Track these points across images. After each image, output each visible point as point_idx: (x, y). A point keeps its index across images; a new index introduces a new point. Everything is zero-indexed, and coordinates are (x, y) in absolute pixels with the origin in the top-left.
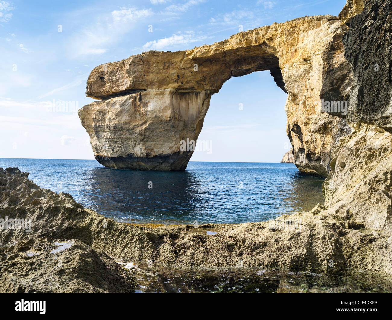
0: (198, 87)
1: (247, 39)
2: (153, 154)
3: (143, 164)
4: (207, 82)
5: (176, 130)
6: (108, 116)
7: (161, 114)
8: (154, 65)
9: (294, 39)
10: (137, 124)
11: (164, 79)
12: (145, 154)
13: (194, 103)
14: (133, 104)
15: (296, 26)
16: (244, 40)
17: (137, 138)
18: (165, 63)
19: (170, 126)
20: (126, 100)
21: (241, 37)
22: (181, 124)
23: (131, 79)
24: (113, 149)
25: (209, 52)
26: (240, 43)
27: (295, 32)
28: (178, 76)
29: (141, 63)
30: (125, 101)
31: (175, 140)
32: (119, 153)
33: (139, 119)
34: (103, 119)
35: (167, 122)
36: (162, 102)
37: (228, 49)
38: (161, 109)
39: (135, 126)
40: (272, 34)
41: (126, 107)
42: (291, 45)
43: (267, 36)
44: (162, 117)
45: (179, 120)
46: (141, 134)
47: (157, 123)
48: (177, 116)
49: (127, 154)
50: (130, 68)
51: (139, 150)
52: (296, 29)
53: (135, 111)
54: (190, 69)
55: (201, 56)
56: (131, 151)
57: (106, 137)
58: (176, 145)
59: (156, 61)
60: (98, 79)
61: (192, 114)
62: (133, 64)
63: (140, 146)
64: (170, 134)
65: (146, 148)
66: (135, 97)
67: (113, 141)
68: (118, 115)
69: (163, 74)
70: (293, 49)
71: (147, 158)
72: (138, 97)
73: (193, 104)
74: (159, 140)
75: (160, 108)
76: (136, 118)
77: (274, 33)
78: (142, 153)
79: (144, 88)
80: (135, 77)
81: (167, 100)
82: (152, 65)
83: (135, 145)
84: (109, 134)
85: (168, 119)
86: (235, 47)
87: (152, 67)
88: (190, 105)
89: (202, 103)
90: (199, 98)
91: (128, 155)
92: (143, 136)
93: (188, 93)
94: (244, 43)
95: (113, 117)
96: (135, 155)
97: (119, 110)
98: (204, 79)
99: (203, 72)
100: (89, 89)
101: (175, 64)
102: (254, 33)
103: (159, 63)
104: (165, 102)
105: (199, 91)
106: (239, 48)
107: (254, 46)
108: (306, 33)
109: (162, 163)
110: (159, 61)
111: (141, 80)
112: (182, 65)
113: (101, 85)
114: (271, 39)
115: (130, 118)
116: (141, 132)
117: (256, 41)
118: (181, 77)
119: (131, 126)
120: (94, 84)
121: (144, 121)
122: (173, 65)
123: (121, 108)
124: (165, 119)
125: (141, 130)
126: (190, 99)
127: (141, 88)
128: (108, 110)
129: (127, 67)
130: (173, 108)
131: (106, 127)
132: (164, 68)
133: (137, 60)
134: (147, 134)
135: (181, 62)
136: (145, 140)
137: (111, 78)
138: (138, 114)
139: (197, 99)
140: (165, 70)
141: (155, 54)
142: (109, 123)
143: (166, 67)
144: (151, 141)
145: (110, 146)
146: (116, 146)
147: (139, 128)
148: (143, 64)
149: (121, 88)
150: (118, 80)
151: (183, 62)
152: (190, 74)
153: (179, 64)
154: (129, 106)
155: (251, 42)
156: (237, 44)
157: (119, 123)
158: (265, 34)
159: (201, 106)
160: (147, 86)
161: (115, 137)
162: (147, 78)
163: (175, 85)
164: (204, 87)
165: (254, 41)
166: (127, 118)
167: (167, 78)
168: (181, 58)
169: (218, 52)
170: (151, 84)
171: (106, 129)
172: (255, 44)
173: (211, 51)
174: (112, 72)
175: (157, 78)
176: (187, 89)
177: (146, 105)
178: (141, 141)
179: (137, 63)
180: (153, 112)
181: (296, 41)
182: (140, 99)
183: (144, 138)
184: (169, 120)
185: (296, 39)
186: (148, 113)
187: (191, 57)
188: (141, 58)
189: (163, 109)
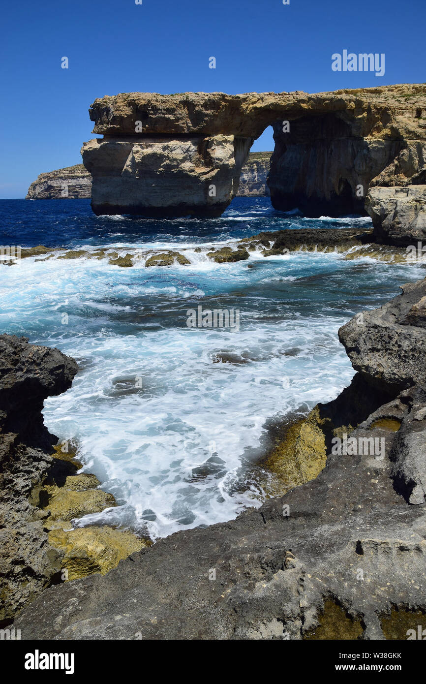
0: (248, 134)
7: (227, 162)
10: (202, 171)
13: (241, 149)
14: (198, 150)
19: (231, 174)
20: (190, 145)
28: (241, 123)
29: (213, 106)
30: (190, 147)
33: (204, 166)
35: (231, 169)
38: (227, 157)
39: (200, 173)
41: (190, 153)
44: (227, 165)
46: (206, 183)
49: (179, 203)
66: (202, 143)
72: (206, 143)
73: (240, 151)
79: (210, 133)
80: (206, 121)
81: (230, 148)
85: (233, 167)
90: (245, 145)
97: (183, 156)
98: (256, 127)
99: (259, 120)
111: (209, 125)
112: (248, 112)
115: (194, 165)
116: (207, 181)
118: (243, 123)
119: (196, 174)
121: (210, 169)
122: (240, 111)
123: (186, 154)
124: (230, 167)
125: (208, 179)
127: (206, 132)
128: (166, 155)
133: (208, 102)
138: (203, 161)
139: (244, 146)
141: (225, 99)
143: (233, 112)
147: (205, 176)
148: (214, 108)
150: (176, 120)
151: (249, 110)
153: (245, 111)
154: (194, 152)
159: (246, 153)
160: (212, 131)
162: (214, 122)
167: (231, 124)
168: (248, 105)
170: (216, 129)
174: (168, 110)
175: (222, 124)
176: (240, 136)
177: (213, 151)
180: (220, 159)
182: (208, 145)
186: (216, 161)
187: (258, 105)
188: (214, 101)
189: (229, 157)
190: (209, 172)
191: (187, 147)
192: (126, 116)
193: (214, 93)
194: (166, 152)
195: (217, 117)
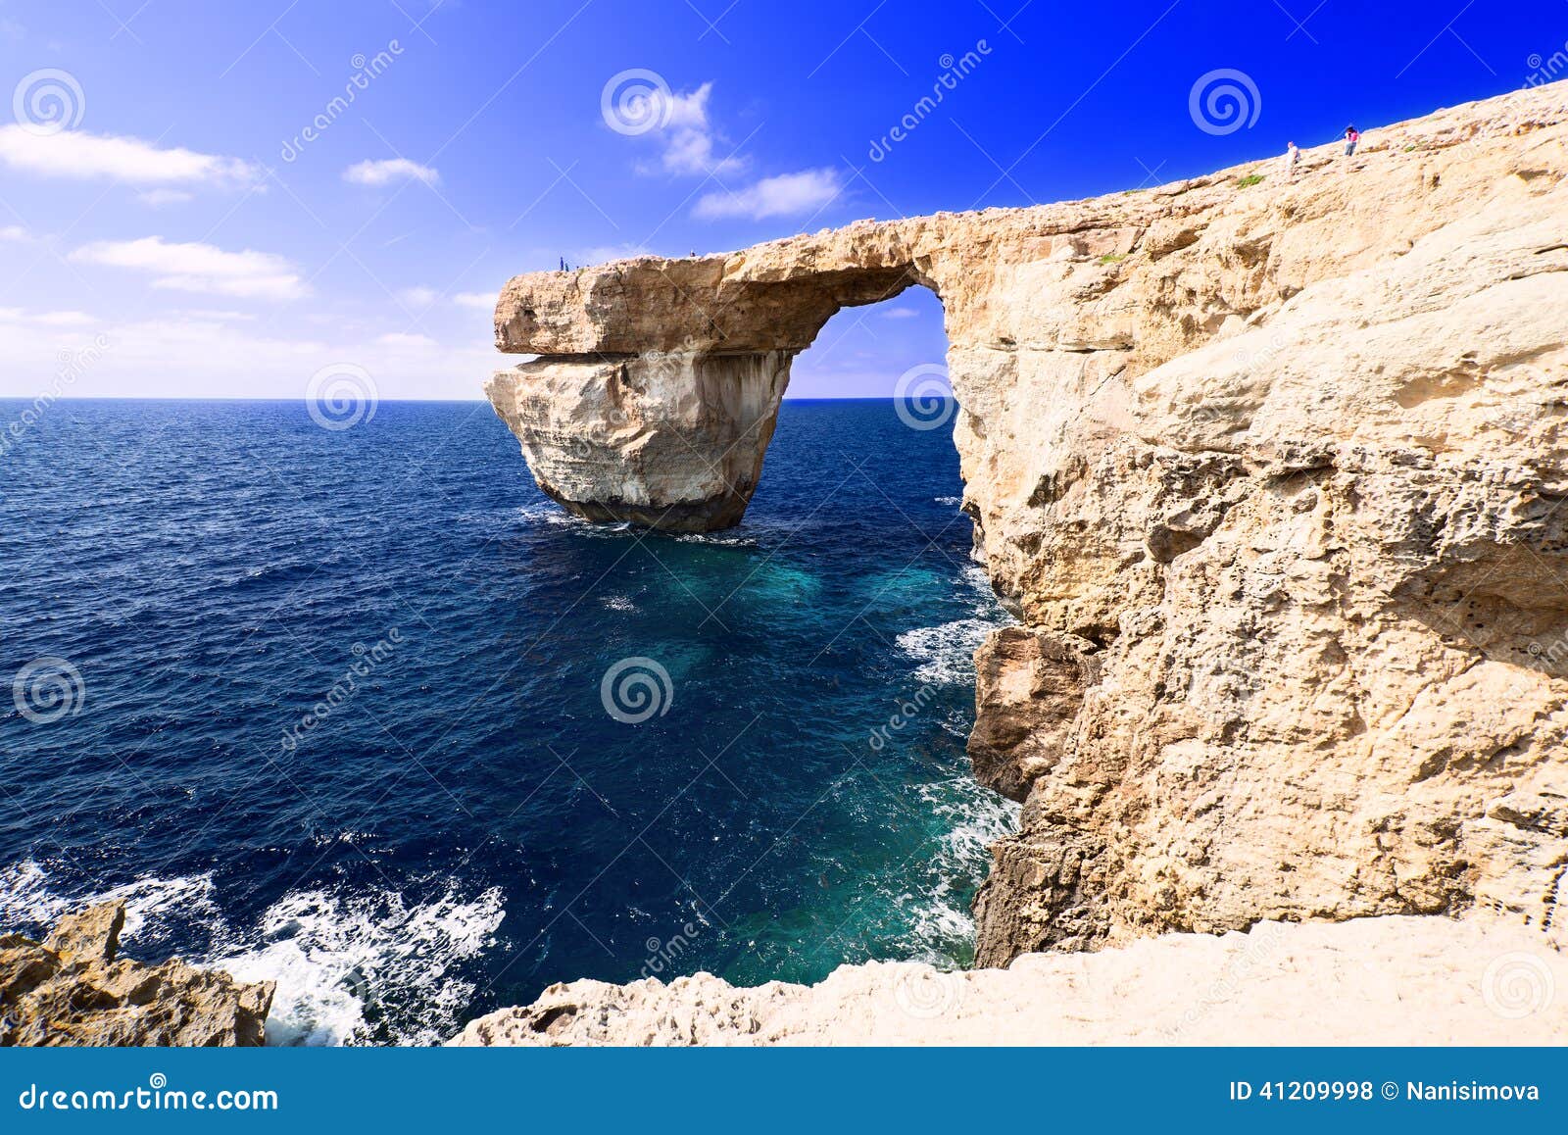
0: (761, 341)
1: (870, 250)
2: (665, 502)
3: (644, 517)
4: (780, 333)
5: (713, 448)
6: (554, 414)
7: (677, 415)
8: (652, 296)
9: (983, 275)
10: (623, 435)
11: (678, 329)
12: (647, 500)
13: (752, 379)
14: (611, 389)
15: (988, 242)
16: (863, 251)
17: (626, 466)
18: (676, 292)
19: (698, 439)
20: (594, 377)
21: (857, 243)
22: (726, 431)
23: (598, 328)
24: (574, 485)
25: (778, 271)
26: (853, 256)
27: (985, 257)
28: (712, 322)
29: (620, 289)
30: (592, 381)
32: (589, 495)
33: (628, 423)
34: (544, 417)
35: (690, 432)
36: (676, 384)
37: (826, 268)
38: (675, 404)
39: (618, 440)
40: (929, 249)
41: (593, 397)
42: (974, 289)
43: (917, 253)
44: (679, 421)
45: (720, 423)
46: (633, 459)
47: (670, 436)
48: (714, 415)
49: (607, 496)
50: (593, 303)
51: (633, 490)
52: (989, 250)
53: (616, 405)
54: (737, 305)
55: (763, 280)
56: (616, 492)
58: (715, 480)
59: (654, 284)
60: (522, 314)
61: (749, 406)
62: (599, 293)
63: (636, 482)
64: (700, 456)
65: (649, 490)
66: (614, 374)
67: (572, 468)
68: (578, 413)
69: (675, 318)
70: (980, 299)
71: (653, 508)
72: (620, 374)
73: (749, 384)
74: (674, 470)
75: (673, 400)
76: (620, 422)
77: (936, 245)
78: (640, 498)
79: (631, 350)
80: (608, 326)
81: (688, 381)
82: (647, 295)
83: (624, 481)
84: (562, 453)
85: (694, 426)
86: (842, 266)
87: (647, 299)
88: (743, 385)
89: (771, 379)
90: (763, 370)
91: (611, 498)
92: (640, 464)
93: (739, 358)
94: (864, 259)
95: (566, 417)
96: (626, 500)
97: (579, 403)
98: (773, 325)
99: (769, 309)
100: (501, 336)
101: (701, 292)
102: (887, 234)
103: (663, 290)
104: (684, 386)
105: (763, 351)
106: (850, 268)
107: (888, 268)
108: (1013, 268)
109: (686, 518)
110: (662, 285)
111: (623, 333)
112: (718, 294)
113: (530, 330)
114: (926, 260)
115: (605, 422)
116: (633, 455)
117: (893, 258)
118: (717, 323)
119: (611, 441)
120: (511, 324)
121: (638, 429)
122: (697, 294)
123: (583, 397)
124: (686, 425)
125: (634, 451)
126: (744, 372)
127: (626, 350)
128: (552, 399)
129: (587, 298)
130: (703, 399)
131: (552, 436)
132: (675, 302)
133: (607, 282)
134: (648, 459)
135: (715, 287)
136: (645, 471)
137: (550, 318)
138: (624, 412)
139: (759, 370)
140: (679, 308)
141: (652, 268)
142: (558, 430)
143: (680, 300)
144: (659, 474)
145: (566, 479)
146: (580, 480)
147: (628, 445)
148: (624, 293)
149: (576, 348)
150: (567, 327)
151: (720, 289)
152: (738, 316)
153: (711, 292)
154: (601, 393)
155: (880, 257)
156: (847, 259)
157: (582, 433)
158: (914, 245)
159: (768, 388)
160: (639, 344)
161: (576, 460)
162: (635, 326)
163: (706, 343)
164: (774, 343)
165: (887, 256)
166: (600, 421)
167: (686, 326)
168: (715, 278)
169: (802, 274)
170: (649, 341)
171: (554, 442)
172: (889, 264)
173: (784, 269)
174: (551, 305)
175: (660, 327)
176: (733, 349)
177: (640, 391)
178: (635, 472)
179: (610, 291)
180: (657, 409)
181: (987, 280)
182: (626, 379)
183: (642, 469)
184: (697, 428)
185: (988, 275)
186: (649, 414)
187: (738, 276)
188: (618, 279)
189: (681, 403)
190: (635, 438)
191: (584, 384)
192: (507, 323)
193: (626, 260)
194: (554, 393)
195: (639, 313)
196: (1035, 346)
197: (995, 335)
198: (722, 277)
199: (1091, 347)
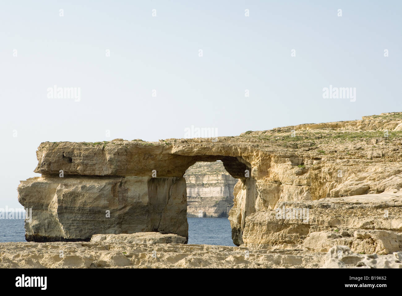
5: (149, 214)
7: (140, 200)
8: (137, 156)
10: (116, 208)
11: (142, 168)
13: (161, 187)
14: (113, 189)
16: (224, 151)
17: (115, 221)
18: (145, 155)
19: (145, 210)
20: (105, 185)
21: (222, 149)
23: (112, 167)
24: (81, 231)
25: (191, 152)
26: (220, 152)
29: (125, 153)
30: (105, 187)
31: (147, 223)
33: (118, 203)
34: (74, 201)
35: (145, 207)
36: (140, 188)
37: (209, 154)
38: (140, 196)
39: (114, 210)
40: (248, 154)
41: (105, 192)
43: (245, 154)
44: (141, 202)
47: (135, 208)
50: (114, 157)
53: (114, 196)
54: (166, 161)
55: (183, 155)
57: (73, 219)
58: (147, 227)
59: (138, 152)
60: (61, 158)
62: (117, 155)
64: (144, 217)
66: (116, 184)
67: (83, 223)
68: (96, 199)
69: (142, 164)
72: (119, 184)
73: (160, 189)
74: (133, 223)
75: (139, 194)
76: (114, 203)
77: (250, 154)
79: (123, 175)
80: (118, 166)
81: (145, 187)
84: (80, 216)
85: (146, 205)
87: (134, 157)
88: (158, 189)
89: (169, 188)
90: (166, 184)
92: (121, 220)
95: (89, 201)
97: (98, 195)
101: (155, 156)
103: (141, 155)
104: (143, 189)
105: (167, 177)
108: (276, 164)
110: (140, 153)
111: (122, 169)
112: (161, 157)
113: (63, 164)
114: (248, 157)
115: (108, 203)
116: (120, 216)
120: (55, 162)
121: (123, 206)
122: (152, 157)
123: (100, 193)
124: (144, 204)
125: (121, 215)
126: (159, 184)
127: (121, 175)
128: (83, 194)
129: (111, 156)
130: (149, 195)
131: (76, 209)
132: (144, 159)
133: (122, 151)
134: (126, 218)
135: (160, 155)
136: (123, 223)
137: (85, 162)
138: (117, 199)
139: (164, 184)
140: (144, 161)
141: (138, 147)
142: (82, 206)
143: (146, 158)
144: (127, 224)
146: (85, 228)
147: (118, 212)
148: (126, 155)
149: (97, 173)
151: (162, 155)
153: (158, 156)
154: (108, 191)
155: (230, 154)
156: (218, 152)
157: (97, 207)
159: (168, 191)
161: (87, 219)
162: (127, 166)
166: (106, 202)
170: (129, 172)
171: (76, 212)
172: (232, 156)
175: (136, 167)
177: (126, 190)
178: (118, 224)
179: (121, 154)
180: (133, 198)
181: (268, 166)
182: (121, 185)
185: (268, 164)
186: (129, 199)
189: (142, 196)
190: (122, 209)
191: (102, 187)
192: (53, 161)
195: (130, 162)
196: (288, 184)
197: (273, 180)
198: (162, 152)
199: (302, 185)
